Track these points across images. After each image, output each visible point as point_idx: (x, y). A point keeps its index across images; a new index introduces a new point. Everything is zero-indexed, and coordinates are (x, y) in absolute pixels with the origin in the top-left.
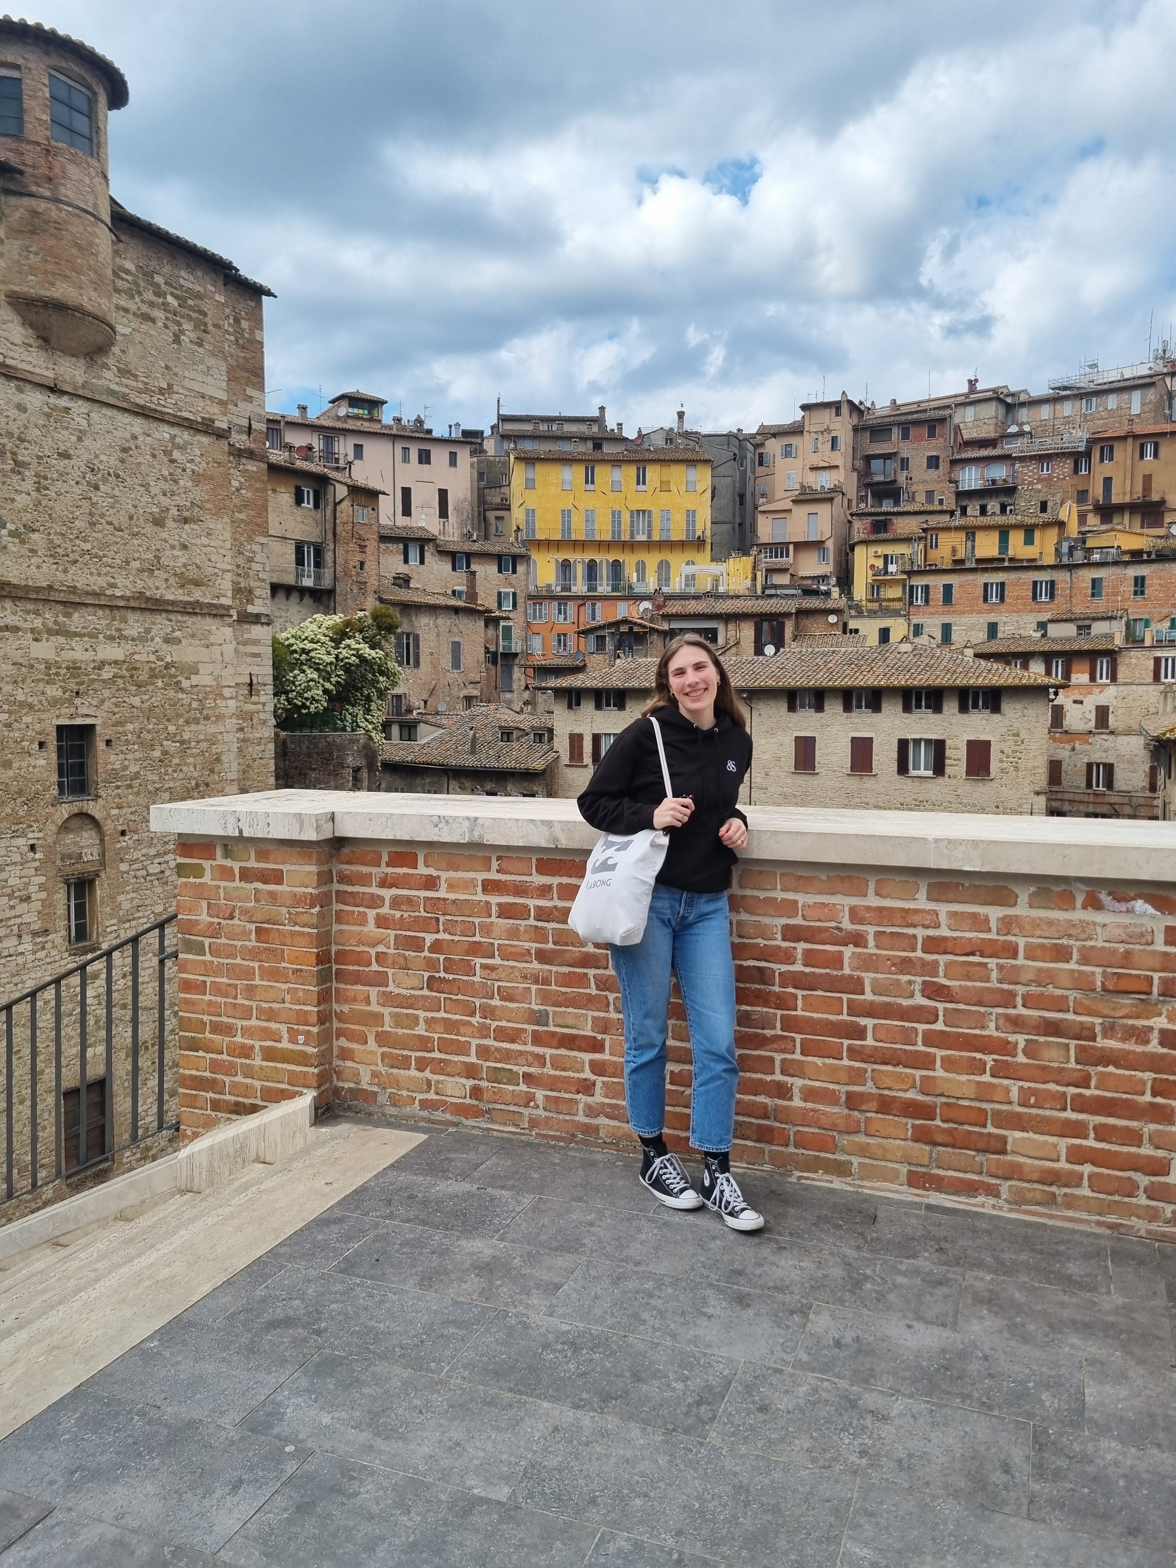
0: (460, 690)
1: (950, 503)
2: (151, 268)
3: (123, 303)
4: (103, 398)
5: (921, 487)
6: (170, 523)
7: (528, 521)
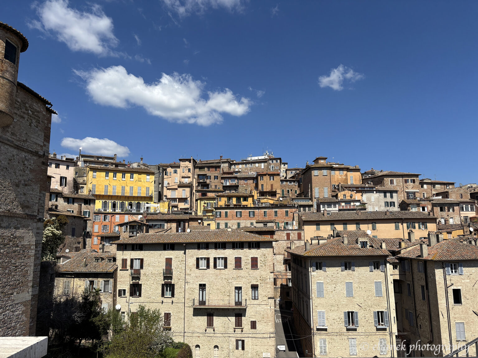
0: (74, 244)
1: (221, 189)
2: (25, 102)
3: (15, 111)
4: (6, 142)
5: (213, 184)
6: (21, 186)
7: (93, 188)
